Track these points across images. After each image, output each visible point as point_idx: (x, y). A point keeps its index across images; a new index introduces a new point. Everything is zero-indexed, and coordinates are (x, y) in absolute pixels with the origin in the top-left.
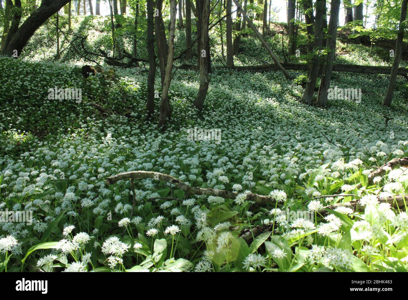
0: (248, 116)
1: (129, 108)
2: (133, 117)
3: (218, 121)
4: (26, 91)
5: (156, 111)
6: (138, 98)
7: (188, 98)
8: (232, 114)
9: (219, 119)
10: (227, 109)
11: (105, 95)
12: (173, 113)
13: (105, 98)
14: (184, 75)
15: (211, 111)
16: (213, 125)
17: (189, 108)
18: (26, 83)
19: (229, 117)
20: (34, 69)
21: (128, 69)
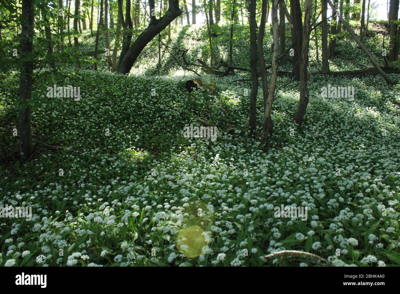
0: (349, 131)
1: (232, 123)
2: (237, 134)
3: (319, 137)
4: (141, 108)
5: (258, 127)
6: (240, 113)
7: (287, 111)
8: (332, 128)
9: (320, 135)
10: (326, 122)
11: (208, 110)
12: (274, 128)
13: (208, 113)
14: (280, 83)
15: (311, 125)
16: (314, 142)
17: (289, 123)
18: (140, 101)
19: (329, 131)
20: (145, 87)
21: (225, 78)
